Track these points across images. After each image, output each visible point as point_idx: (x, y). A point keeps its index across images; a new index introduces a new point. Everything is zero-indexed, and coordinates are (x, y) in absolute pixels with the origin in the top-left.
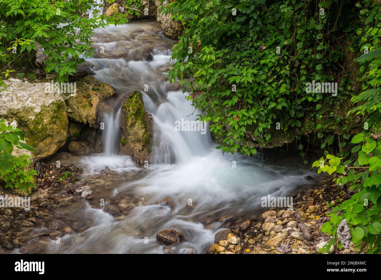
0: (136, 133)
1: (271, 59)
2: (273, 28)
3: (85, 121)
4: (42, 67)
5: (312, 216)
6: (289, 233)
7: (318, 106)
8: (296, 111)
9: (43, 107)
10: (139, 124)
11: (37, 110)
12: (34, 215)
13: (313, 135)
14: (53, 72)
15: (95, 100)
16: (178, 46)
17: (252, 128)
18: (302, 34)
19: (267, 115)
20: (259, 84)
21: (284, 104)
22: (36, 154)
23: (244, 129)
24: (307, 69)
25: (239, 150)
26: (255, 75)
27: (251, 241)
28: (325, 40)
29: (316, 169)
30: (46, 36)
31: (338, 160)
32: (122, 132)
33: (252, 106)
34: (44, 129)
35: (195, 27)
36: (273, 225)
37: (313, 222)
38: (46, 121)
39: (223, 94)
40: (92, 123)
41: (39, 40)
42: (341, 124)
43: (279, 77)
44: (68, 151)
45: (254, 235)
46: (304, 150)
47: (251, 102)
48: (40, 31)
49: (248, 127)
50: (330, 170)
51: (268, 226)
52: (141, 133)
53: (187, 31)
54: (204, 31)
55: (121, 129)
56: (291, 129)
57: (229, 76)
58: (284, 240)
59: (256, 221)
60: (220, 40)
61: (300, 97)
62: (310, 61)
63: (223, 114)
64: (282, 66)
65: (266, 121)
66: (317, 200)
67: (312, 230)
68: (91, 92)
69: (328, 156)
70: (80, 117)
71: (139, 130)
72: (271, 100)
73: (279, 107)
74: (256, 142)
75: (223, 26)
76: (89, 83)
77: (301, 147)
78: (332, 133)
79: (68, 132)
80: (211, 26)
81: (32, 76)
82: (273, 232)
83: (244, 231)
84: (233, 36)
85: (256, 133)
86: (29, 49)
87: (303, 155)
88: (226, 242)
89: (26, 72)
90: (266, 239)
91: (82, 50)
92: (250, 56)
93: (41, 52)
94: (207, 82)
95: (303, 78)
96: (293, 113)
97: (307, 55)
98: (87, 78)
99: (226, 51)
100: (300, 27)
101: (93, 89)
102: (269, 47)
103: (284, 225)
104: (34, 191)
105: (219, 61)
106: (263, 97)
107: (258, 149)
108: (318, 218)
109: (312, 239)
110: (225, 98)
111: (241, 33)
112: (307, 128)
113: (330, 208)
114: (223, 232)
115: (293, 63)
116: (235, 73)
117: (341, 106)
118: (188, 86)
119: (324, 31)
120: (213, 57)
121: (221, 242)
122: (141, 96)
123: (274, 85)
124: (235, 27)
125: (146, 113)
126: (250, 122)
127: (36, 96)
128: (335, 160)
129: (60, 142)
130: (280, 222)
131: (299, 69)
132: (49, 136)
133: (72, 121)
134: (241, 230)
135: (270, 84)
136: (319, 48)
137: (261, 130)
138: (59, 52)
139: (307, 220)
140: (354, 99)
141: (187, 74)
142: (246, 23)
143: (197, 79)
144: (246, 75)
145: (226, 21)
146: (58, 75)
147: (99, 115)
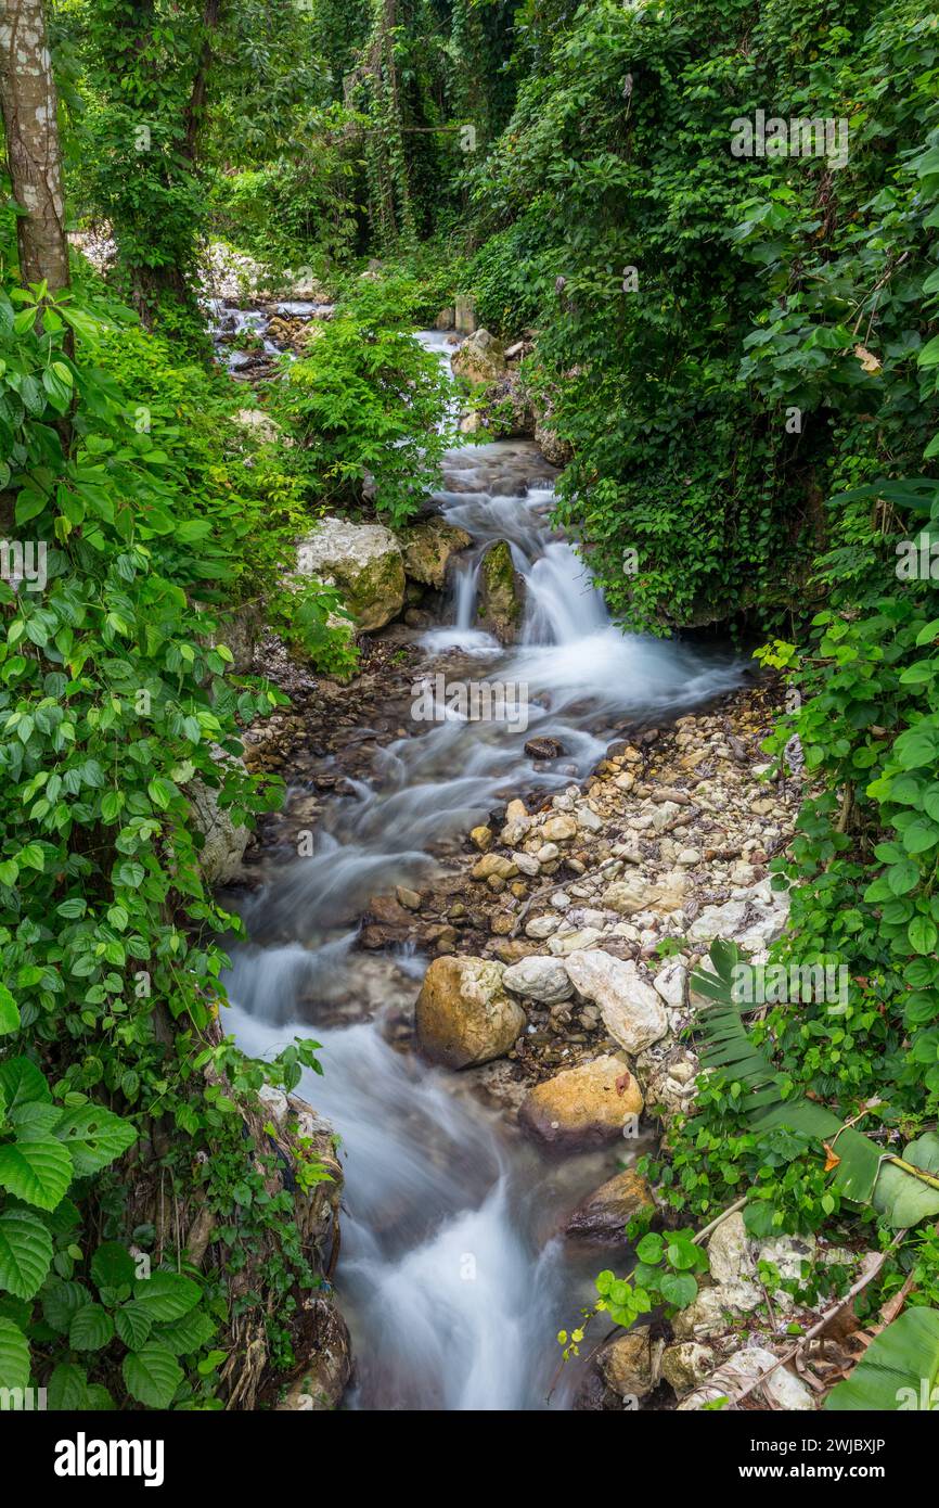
0: (499, 600)
1: (699, 498)
2: (703, 453)
3: (429, 581)
4: (371, 502)
5: (748, 727)
6: (713, 750)
7: (762, 570)
8: (732, 575)
9: (371, 558)
10: (504, 587)
11: (363, 564)
12: (355, 710)
13: (753, 611)
14: (387, 510)
15: (444, 552)
16: (563, 478)
17: (666, 598)
18: (746, 464)
19: (689, 580)
20: (679, 535)
21: (715, 565)
22: (359, 625)
23: (654, 600)
24: (751, 514)
25: (646, 628)
26: (673, 522)
27: (659, 759)
28: (779, 473)
29: (759, 659)
30: (378, 458)
31: (791, 649)
32: (480, 597)
33: (668, 566)
34: (372, 590)
35: (590, 451)
36: (690, 737)
37: (749, 736)
38: (374, 579)
40: (439, 583)
41: (368, 464)
42: (796, 596)
43: (709, 526)
44: (404, 623)
45: (662, 751)
46: (738, 633)
47: (666, 560)
48: (369, 451)
49: (661, 597)
50: (779, 662)
51: (683, 739)
52: (507, 599)
53: (578, 456)
54: (603, 456)
55: (479, 594)
56: (722, 601)
57: (636, 523)
58: (705, 759)
59: (667, 731)
60: (625, 470)
61: (738, 555)
62: (755, 503)
64: (714, 510)
65: (688, 589)
66: (755, 704)
67: (746, 747)
68: (439, 541)
69: (777, 643)
70: (423, 575)
71: (504, 596)
72: (696, 559)
73: (708, 569)
74: (671, 619)
75: (630, 449)
76: (436, 527)
77: (733, 628)
78: (782, 608)
79: (405, 597)
80: (610, 451)
81: (357, 514)
82: (690, 748)
83: (650, 744)
84: (644, 465)
85: (672, 606)
86: (354, 477)
87: (734, 639)
88: (623, 759)
89: (348, 509)
90: (680, 756)
91: (427, 480)
92: (668, 494)
93: (370, 479)
94: (605, 530)
95: (744, 528)
96: (726, 578)
97: (750, 495)
98: (434, 520)
99: (634, 485)
100: (744, 453)
101: (442, 536)
102: (696, 482)
103: (707, 739)
104: (356, 677)
105: (622, 500)
106: (683, 554)
107: (673, 628)
108: (756, 729)
109: (747, 760)
111: (655, 460)
112: (746, 600)
113: (775, 717)
114: (619, 745)
115: (730, 506)
116: (646, 518)
117: (798, 570)
118: (577, 535)
119: (778, 459)
120: (614, 495)
121: (616, 759)
122: (508, 548)
123: (701, 537)
124: (648, 451)
125: (515, 572)
126: (663, 590)
127: (361, 544)
128: (786, 648)
129: (394, 609)
130: (701, 734)
131: (738, 514)
132: (378, 600)
133: (410, 581)
134: (644, 742)
135: (695, 535)
136: (768, 484)
137: (679, 601)
138: (395, 482)
139: (741, 732)
140: (819, 561)
141: (576, 519)
142: (664, 445)
143: (590, 526)
144: (660, 522)
145: (635, 443)
146: (392, 514)
147: (449, 572)
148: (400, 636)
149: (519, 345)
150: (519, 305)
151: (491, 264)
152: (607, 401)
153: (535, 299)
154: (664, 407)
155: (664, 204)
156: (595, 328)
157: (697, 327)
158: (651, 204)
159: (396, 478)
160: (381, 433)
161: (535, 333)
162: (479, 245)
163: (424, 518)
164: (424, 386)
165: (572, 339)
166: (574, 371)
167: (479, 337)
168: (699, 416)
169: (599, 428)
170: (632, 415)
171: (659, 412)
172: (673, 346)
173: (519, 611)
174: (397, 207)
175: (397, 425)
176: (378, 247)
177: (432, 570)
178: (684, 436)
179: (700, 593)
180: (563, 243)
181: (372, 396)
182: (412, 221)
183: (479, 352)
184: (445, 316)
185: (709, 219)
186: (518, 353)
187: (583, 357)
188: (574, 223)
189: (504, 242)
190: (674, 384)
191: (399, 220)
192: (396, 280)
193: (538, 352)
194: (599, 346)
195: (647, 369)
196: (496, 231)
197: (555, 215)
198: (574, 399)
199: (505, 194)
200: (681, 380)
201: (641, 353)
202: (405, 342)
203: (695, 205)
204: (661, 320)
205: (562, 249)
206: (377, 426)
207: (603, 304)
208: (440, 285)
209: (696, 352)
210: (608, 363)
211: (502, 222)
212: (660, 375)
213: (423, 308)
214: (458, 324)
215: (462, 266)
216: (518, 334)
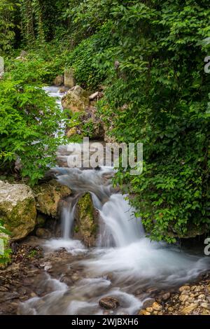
0: (86, 224)
1: (188, 171)
2: (190, 148)
3: (49, 213)
4: (19, 172)
6: (199, 304)
8: (206, 211)
9: (19, 201)
10: (88, 217)
11: (14, 204)
12: (8, 283)
14: (27, 176)
15: (57, 198)
17: (173, 222)
19: (184, 213)
20: (179, 190)
21: (198, 206)
22: (12, 236)
23: (166, 223)
25: (162, 239)
26: (176, 183)
27: (170, 309)
30: (23, 149)
32: (76, 222)
33: (173, 206)
34: (19, 218)
36: (187, 296)
38: (20, 212)
39: (152, 197)
40: (54, 215)
41: (18, 153)
43: (194, 185)
44: (36, 235)
45: (173, 304)
47: (172, 203)
48: (19, 146)
49: (170, 222)
51: (183, 298)
52: (90, 223)
55: (75, 220)
56: (202, 225)
57: (156, 184)
58: (195, 309)
59: (175, 293)
60: (151, 157)
63: (151, 212)
64: (196, 177)
65: (184, 218)
68: (54, 192)
70: (46, 210)
71: (88, 221)
72: (188, 202)
73: (194, 208)
74: (175, 233)
75: (153, 146)
76: (53, 185)
79: (36, 221)
81: (12, 178)
82: (187, 303)
83: (165, 301)
84: (160, 154)
85: (176, 227)
86: (11, 159)
88: (152, 309)
89: (7, 176)
90: (182, 307)
91: (49, 161)
92: (172, 169)
93: (19, 161)
94: (140, 187)
96: (204, 213)
98: (51, 181)
99: (155, 164)
101: (56, 190)
102: (187, 163)
103: (196, 298)
104: (9, 264)
105: (150, 172)
106: (181, 200)
107: (177, 238)
110: (153, 200)
111: (166, 152)
114: (149, 301)
115: (205, 175)
116: (161, 181)
118: (126, 190)
120: (145, 169)
121: (148, 309)
122: (91, 196)
123: (190, 191)
124: (162, 147)
125: (94, 209)
126: (171, 218)
127: (14, 194)
129: (30, 228)
130: (193, 295)
132: (22, 223)
133: (39, 213)
134: (163, 300)
135: (187, 190)
137: (179, 224)
138: (32, 162)
141: (126, 181)
142: (170, 144)
143: (133, 185)
144: (169, 183)
145: (155, 143)
146: (30, 178)
147: (59, 209)
148: (33, 242)
149: (96, 93)
150: (96, 74)
151: (82, 54)
152: (141, 122)
153: (104, 72)
154: (170, 125)
155: (168, 27)
156: (134, 86)
157: (186, 86)
158: (161, 27)
159: (32, 160)
160: (25, 137)
161: (104, 88)
162: (76, 44)
163: (47, 180)
164: (47, 113)
165: (123, 91)
166: (124, 107)
167: (75, 92)
168: (188, 130)
169: (137, 136)
170: (154, 129)
171: (167, 128)
172: (174, 95)
173: (96, 229)
174: (35, 26)
175: (33, 133)
176: (25, 44)
177: (50, 207)
178: (180, 140)
179: (190, 220)
180: (118, 45)
181: (21, 118)
182: (42, 33)
183: (76, 97)
184: (59, 79)
185: (190, 35)
186: (96, 97)
187: (129, 100)
188: (124, 35)
189: (89, 43)
190: (174, 114)
191: (36, 32)
192: (34, 61)
193: (106, 97)
194: (136, 95)
195: (161, 107)
196: (85, 38)
197: (114, 31)
198: (124, 121)
199: (88, 20)
200: (178, 112)
201: (158, 99)
202: (38, 92)
203: (183, 28)
204: (167, 82)
205: (118, 48)
206: (23, 134)
207: (138, 74)
208: (56, 64)
209: (185, 98)
210: (141, 103)
211: (88, 34)
212: (168, 109)
213: (47, 75)
214: (65, 83)
215: (68, 55)
216: (96, 88)
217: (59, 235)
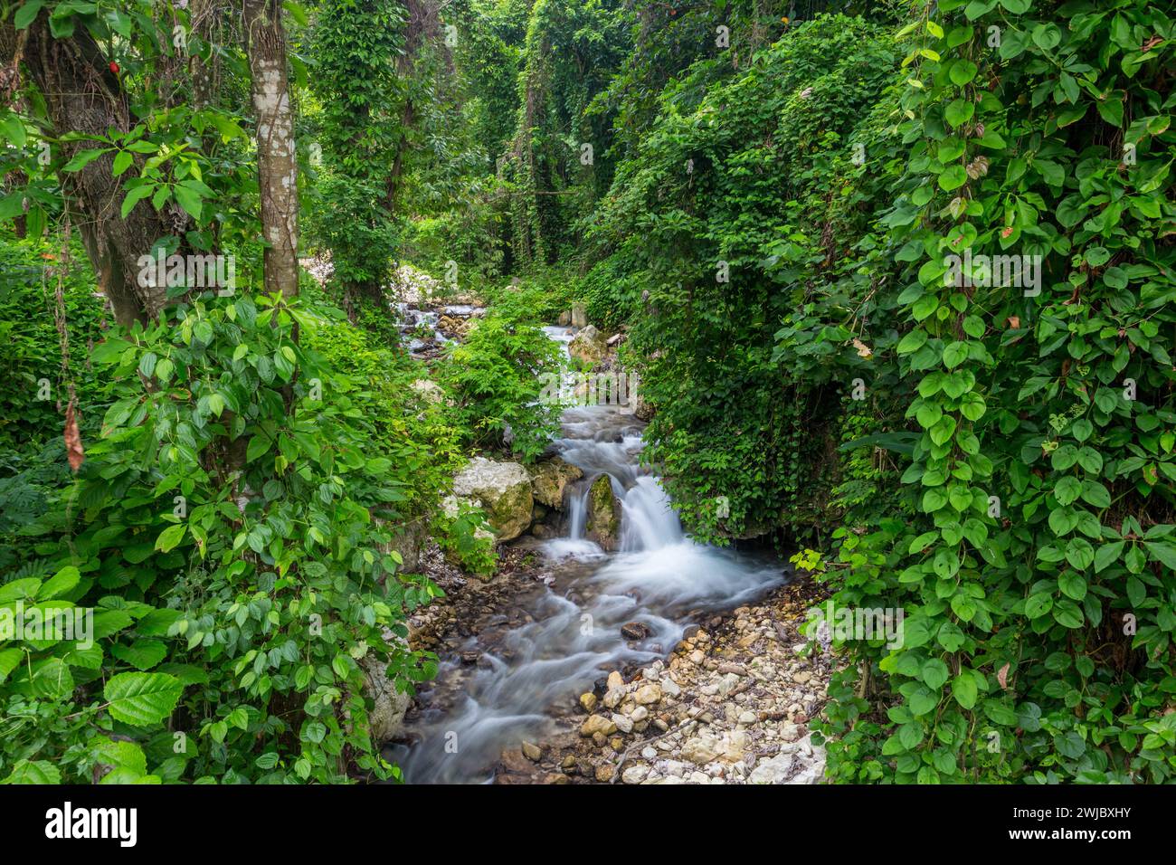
0: (603, 518)
1: (747, 445)
2: (749, 412)
3: (550, 503)
4: (509, 446)
5: (788, 615)
6: (763, 633)
7: (793, 497)
8: (772, 501)
9: (509, 487)
10: (606, 509)
11: (502, 491)
12: (494, 600)
13: (789, 527)
14: (520, 452)
15: (562, 482)
16: (650, 429)
18: (779, 421)
19: (741, 504)
20: (733, 471)
21: (760, 493)
22: (499, 536)
24: (784, 456)
25: (711, 541)
26: (729, 462)
27: (722, 640)
28: (804, 427)
29: (794, 564)
30: (515, 414)
31: (817, 556)
32: (589, 515)
33: (726, 493)
34: (508, 510)
35: (668, 410)
36: (746, 622)
37: (790, 622)
38: (510, 502)
39: (696, 480)
40: (557, 506)
41: (508, 419)
42: (820, 516)
43: (755, 464)
44: (532, 534)
45: (725, 633)
46: (779, 544)
47: (724, 489)
48: (508, 409)
50: (809, 566)
51: (740, 624)
52: (608, 518)
53: (659, 414)
54: (677, 413)
55: (588, 513)
56: (766, 520)
57: (702, 462)
58: (758, 640)
59: (728, 617)
60: (693, 424)
61: (776, 486)
62: (788, 449)
63: (695, 502)
64: (757, 453)
65: (740, 510)
66: (794, 598)
67: (788, 631)
68: (558, 474)
69: (807, 551)
70: (546, 499)
71: (605, 515)
72: (746, 488)
73: (755, 496)
74: (729, 533)
75: (696, 409)
76: (556, 464)
77: (776, 540)
78: (810, 525)
79: (533, 515)
80: (685, 409)
81: (498, 455)
82: (746, 631)
83: (715, 628)
84: (706, 421)
86: (497, 427)
87: (777, 548)
88: (696, 640)
89: (492, 451)
90: (738, 637)
91: (550, 430)
92: (724, 441)
93: (508, 429)
94: (679, 467)
95: (780, 466)
96: (769, 503)
97: (784, 442)
98: (554, 459)
99: (700, 435)
100: (778, 413)
101: (561, 471)
102: (745, 433)
103: (759, 624)
104: (495, 575)
105: (692, 446)
106: (736, 485)
107: (731, 540)
108: (795, 617)
109: (788, 641)
110: (697, 485)
111: (715, 417)
112: (783, 523)
113: (808, 607)
114: (692, 628)
115: (769, 450)
116: (709, 459)
117: (821, 497)
118: (660, 471)
119: (803, 416)
120: (686, 442)
121: (690, 639)
122: (609, 479)
123: (749, 473)
124: (709, 411)
125: (613, 498)
127: (502, 476)
128: (813, 555)
129: (524, 524)
130: (753, 620)
131: (775, 456)
132: (513, 518)
133: (537, 503)
134: (711, 626)
135: (745, 471)
136: (795, 435)
138: (527, 432)
139: (783, 619)
140: (835, 491)
141: (659, 458)
142: (721, 407)
143: (668, 464)
144: (720, 462)
145: (700, 405)
146: (524, 455)
147: (566, 497)
148: (529, 545)
149: (617, 336)
150: (616, 309)
151: (597, 281)
152: (680, 375)
153: (628, 305)
154: (721, 380)
155: (717, 243)
156: (670, 325)
157: (742, 325)
158: (708, 243)
159: (528, 429)
160: (517, 396)
161: (628, 328)
162: (589, 268)
163: (547, 458)
164: (549, 364)
165: (653, 333)
166: (656, 354)
167: (587, 333)
168: (746, 386)
169: (674, 395)
170: (698, 385)
171: (716, 383)
172: (726, 337)
173: (616, 528)
174: (532, 243)
175: (528, 391)
176: (518, 269)
177: (553, 495)
178: (735, 400)
179: (750, 514)
180: (647, 268)
181: (512, 371)
182: (541, 252)
183: (589, 341)
184: (564, 316)
185: (748, 253)
186: (616, 342)
187: (662, 345)
188: (655, 255)
189: (606, 267)
190: (727, 364)
191: (533, 251)
192: (530, 292)
193: (629, 342)
194: (673, 337)
195: (708, 354)
196: (601, 259)
197: (641, 249)
198: (655, 374)
199: (606, 235)
200: (732, 361)
201: (703, 343)
202: (535, 334)
203: (738, 244)
204: (717, 320)
205: (647, 272)
206: (515, 392)
207: (675, 309)
208: (561, 295)
209: (742, 342)
210: (680, 349)
211: (606, 253)
212: (717, 357)
213: (549, 311)
214: (574, 322)
215: (577, 283)
216: (616, 328)
217: (565, 534)
